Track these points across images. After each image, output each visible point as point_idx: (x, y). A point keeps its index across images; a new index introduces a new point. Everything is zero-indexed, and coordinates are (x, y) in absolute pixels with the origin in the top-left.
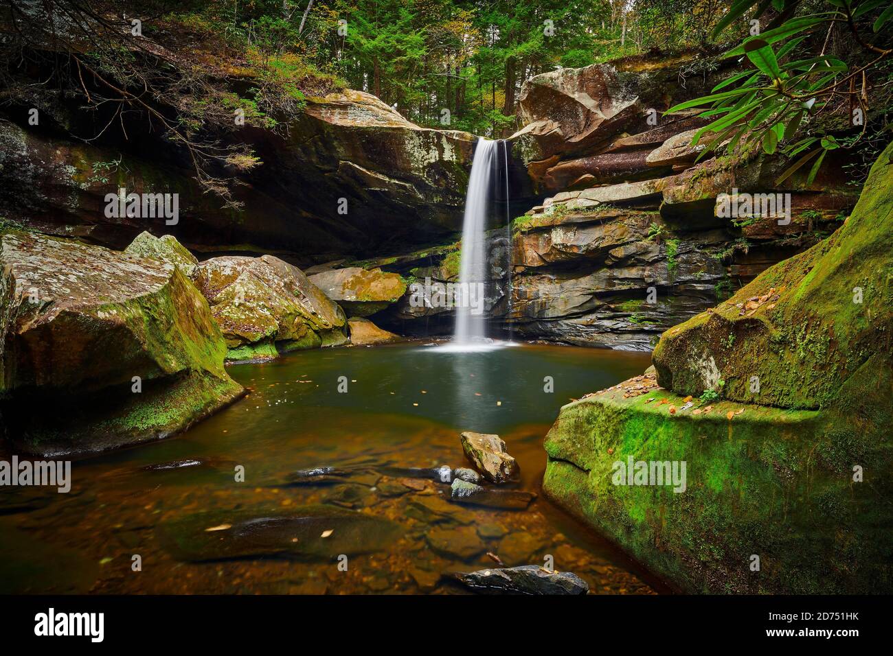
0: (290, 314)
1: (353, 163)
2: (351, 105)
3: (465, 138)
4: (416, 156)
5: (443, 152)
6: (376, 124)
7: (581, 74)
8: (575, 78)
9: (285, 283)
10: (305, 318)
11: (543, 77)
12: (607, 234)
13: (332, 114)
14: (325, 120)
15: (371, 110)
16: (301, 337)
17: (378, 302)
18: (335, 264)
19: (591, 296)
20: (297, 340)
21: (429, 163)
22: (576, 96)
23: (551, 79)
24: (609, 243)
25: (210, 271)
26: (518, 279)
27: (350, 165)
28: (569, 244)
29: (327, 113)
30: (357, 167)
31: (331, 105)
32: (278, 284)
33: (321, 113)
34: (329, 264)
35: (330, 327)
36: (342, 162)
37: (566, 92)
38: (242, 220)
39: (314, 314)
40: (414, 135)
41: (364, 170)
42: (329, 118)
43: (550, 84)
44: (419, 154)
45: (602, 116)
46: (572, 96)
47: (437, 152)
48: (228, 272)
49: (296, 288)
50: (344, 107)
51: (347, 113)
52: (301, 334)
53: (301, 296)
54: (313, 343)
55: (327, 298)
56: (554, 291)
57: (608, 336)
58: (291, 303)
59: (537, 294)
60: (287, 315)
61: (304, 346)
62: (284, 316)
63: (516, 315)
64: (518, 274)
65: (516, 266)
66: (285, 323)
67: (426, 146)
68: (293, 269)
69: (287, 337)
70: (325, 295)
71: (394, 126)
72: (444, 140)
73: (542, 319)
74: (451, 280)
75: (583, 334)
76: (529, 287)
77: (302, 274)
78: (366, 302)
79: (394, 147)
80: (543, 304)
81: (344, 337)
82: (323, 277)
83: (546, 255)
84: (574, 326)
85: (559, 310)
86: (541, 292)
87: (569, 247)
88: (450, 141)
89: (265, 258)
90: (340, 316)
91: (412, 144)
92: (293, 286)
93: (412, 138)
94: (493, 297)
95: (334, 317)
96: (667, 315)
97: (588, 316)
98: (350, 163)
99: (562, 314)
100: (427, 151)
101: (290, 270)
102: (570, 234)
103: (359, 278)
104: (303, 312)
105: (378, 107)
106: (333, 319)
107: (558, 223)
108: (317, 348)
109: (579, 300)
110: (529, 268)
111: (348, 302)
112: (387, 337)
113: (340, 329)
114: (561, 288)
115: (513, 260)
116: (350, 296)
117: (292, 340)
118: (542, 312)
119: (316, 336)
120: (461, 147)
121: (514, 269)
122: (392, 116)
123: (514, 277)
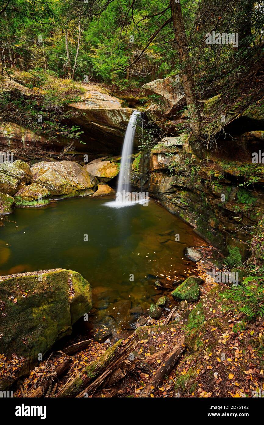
0: (65, 185)
1: (94, 122)
2: (86, 100)
3: (129, 111)
5: (122, 117)
6: (96, 108)
7: (164, 82)
8: (161, 84)
9: (68, 172)
10: (72, 186)
11: (147, 85)
12: (173, 160)
13: (80, 105)
14: (77, 107)
15: (94, 101)
18: (104, 158)
19: (172, 186)
20: (67, 194)
21: (119, 122)
22: (161, 93)
23: (150, 86)
25: (39, 169)
26: (153, 174)
29: (77, 104)
30: (95, 124)
31: (78, 101)
32: (65, 173)
33: (75, 105)
34: (102, 159)
35: (84, 188)
36: (89, 122)
37: (157, 92)
39: (78, 183)
40: (109, 112)
41: (98, 125)
43: (150, 88)
44: (114, 118)
45: (174, 103)
46: (160, 93)
47: (120, 118)
48: (46, 169)
49: (72, 174)
50: (84, 101)
51: (85, 104)
52: (69, 192)
53: (75, 176)
54: (75, 195)
55: (90, 175)
56: (162, 181)
57: (172, 206)
58: (67, 180)
59: (157, 181)
60: (62, 185)
61: (71, 197)
62: (60, 186)
63: (151, 189)
64: (152, 172)
65: (151, 168)
66: (60, 189)
67: (115, 115)
68: (74, 165)
69: (62, 194)
70: (90, 174)
71: (101, 109)
72: (121, 113)
73: (158, 192)
74: (134, 170)
75: (168, 202)
76: (155, 178)
77: (79, 167)
78: (103, 177)
79: (104, 116)
80: (158, 186)
81: (92, 192)
82: (94, 165)
83: (157, 165)
84: (166, 198)
85: (163, 190)
86: (158, 181)
87: (162, 164)
88: (123, 113)
89: (62, 162)
90: (93, 183)
91: (110, 115)
92: (72, 173)
93: (109, 113)
94: (144, 180)
95: (89, 184)
96: (192, 201)
97: (172, 194)
98: (93, 123)
99: (163, 192)
100: (117, 117)
101: (72, 166)
102: (163, 158)
103: (105, 166)
104: (72, 183)
105: (97, 99)
106: (88, 184)
107: (159, 152)
108: (77, 197)
109: (168, 187)
110: (155, 170)
111: (98, 177)
112: (109, 192)
113: (90, 188)
114: (164, 180)
115: (151, 165)
116: (99, 174)
117: (64, 195)
118: (158, 189)
119: (77, 192)
120: (128, 115)
121: (151, 169)
122: (101, 103)
123: (151, 173)
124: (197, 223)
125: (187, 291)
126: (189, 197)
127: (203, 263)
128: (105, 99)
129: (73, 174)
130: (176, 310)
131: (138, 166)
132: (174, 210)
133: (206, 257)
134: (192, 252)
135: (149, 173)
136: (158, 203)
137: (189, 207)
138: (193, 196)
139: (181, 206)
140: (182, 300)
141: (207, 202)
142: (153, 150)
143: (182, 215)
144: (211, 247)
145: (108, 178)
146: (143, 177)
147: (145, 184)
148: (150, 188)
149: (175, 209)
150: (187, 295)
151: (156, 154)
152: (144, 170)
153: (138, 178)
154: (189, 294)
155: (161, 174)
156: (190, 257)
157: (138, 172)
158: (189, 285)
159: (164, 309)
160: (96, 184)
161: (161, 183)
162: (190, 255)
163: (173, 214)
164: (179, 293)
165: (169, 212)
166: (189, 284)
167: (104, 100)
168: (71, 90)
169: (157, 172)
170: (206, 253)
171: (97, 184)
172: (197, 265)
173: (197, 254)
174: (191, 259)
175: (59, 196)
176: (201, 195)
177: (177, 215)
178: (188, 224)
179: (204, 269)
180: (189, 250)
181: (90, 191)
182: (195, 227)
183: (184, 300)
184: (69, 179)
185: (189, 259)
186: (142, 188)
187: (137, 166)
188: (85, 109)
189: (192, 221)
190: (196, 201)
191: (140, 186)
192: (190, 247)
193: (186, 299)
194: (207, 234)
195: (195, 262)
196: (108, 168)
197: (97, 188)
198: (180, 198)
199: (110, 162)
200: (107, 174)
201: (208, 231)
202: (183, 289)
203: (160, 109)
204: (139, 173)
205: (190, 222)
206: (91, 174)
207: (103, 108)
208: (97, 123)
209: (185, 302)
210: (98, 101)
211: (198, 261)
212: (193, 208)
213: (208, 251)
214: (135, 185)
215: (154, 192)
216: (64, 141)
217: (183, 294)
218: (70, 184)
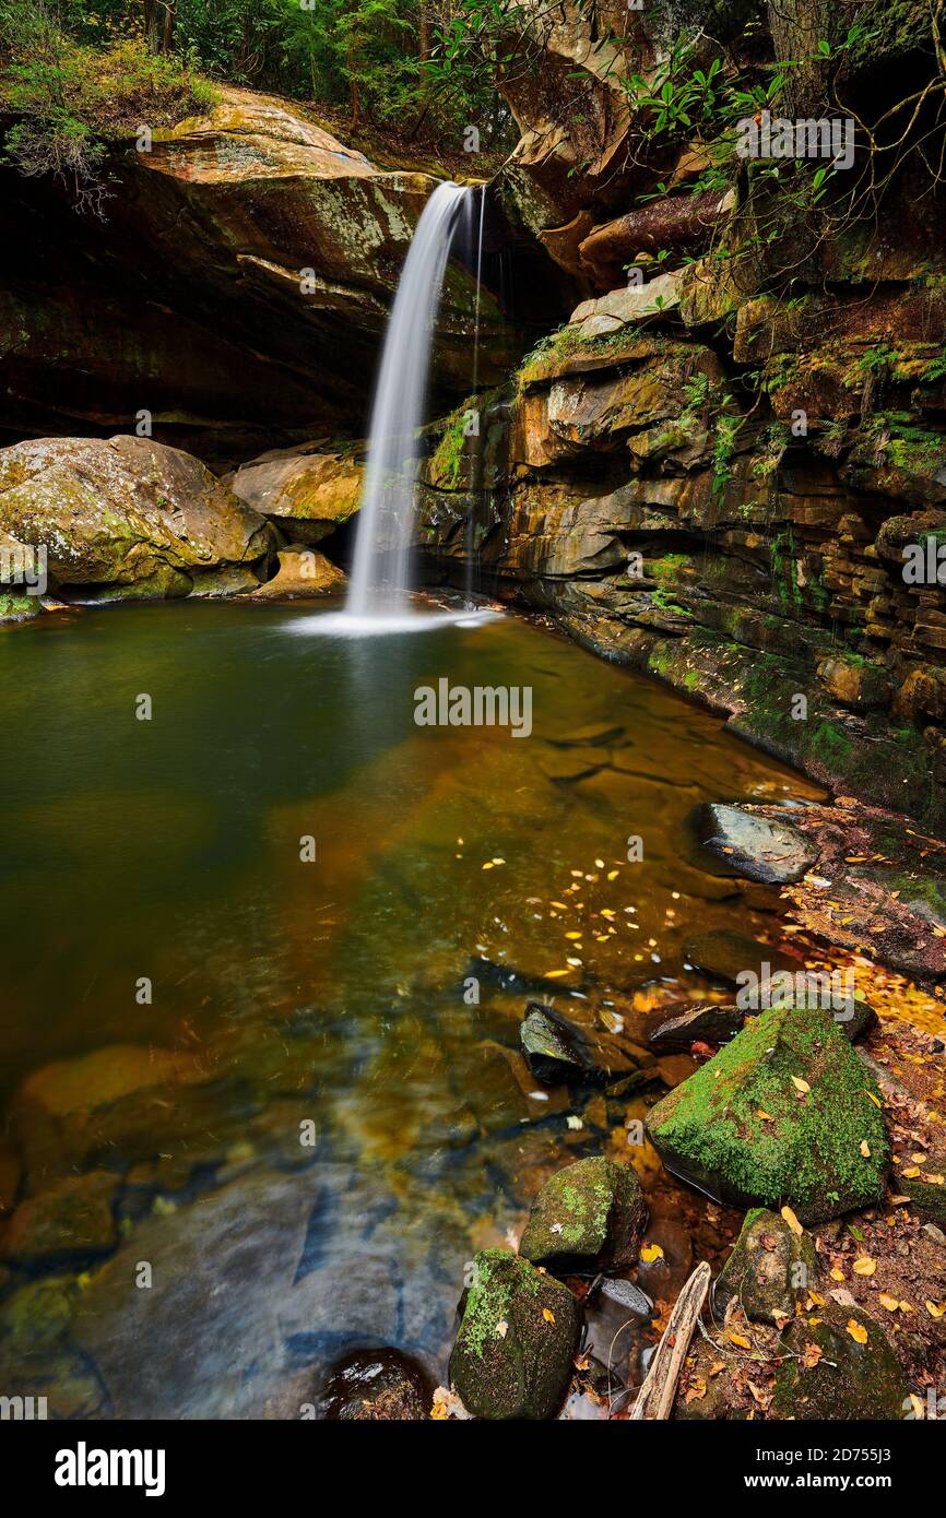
0: (121, 539)
1: (260, 256)
2: (219, 138)
3: (415, 187)
4: (346, 235)
5: (387, 221)
6: (263, 173)
9: (139, 486)
10: (156, 546)
12: (625, 400)
13: (189, 161)
14: (177, 174)
15: (254, 144)
16: (141, 578)
17: (318, 520)
18: (311, 447)
19: (611, 538)
20: (131, 584)
21: (371, 248)
22: (576, 53)
24: (626, 423)
25: (6, 463)
26: (522, 491)
27: (253, 263)
28: (566, 423)
29: (179, 160)
30: (266, 264)
31: (183, 142)
32: (125, 487)
33: (168, 162)
34: (302, 448)
35: (215, 560)
36: (240, 257)
37: (555, 45)
38: (156, 371)
39: (184, 539)
40: (324, 191)
41: (280, 271)
42: (184, 170)
44: (347, 229)
46: (569, 54)
47: (377, 224)
48: (37, 464)
49: (162, 494)
50: (208, 143)
51: (216, 156)
52: (141, 572)
53: (171, 507)
54: (169, 589)
55: (243, 510)
56: (564, 522)
57: (612, 628)
58: (133, 520)
59: (541, 524)
60: (107, 541)
61: (147, 594)
62: (97, 544)
63: (513, 563)
64: (520, 480)
65: (517, 464)
66: (97, 556)
67: (352, 211)
68: (173, 459)
69: (105, 578)
70: (246, 504)
71: (285, 175)
72: (379, 195)
73: (542, 576)
74: (439, 485)
75: (589, 616)
76: (535, 508)
77: (194, 468)
78: (304, 519)
79: (303, 220)
80: (546, 547)
81: (249, 580)
82: (266, 470)
83: (546, 443)
84: (581, 597)
85: (565, 560)
86: (547, 521)
87: (567, 428)
88: (390, 195)
89: (115, 440)
90: (258, 543)
91: (328, 211)
92: (157, 490)
93: (323, 198)
94: (483, 525)
95: (237, 543)
96: (712, 596)
97: (610, 579)
98: (253, 259)
99: (568, 571)
100: (360, 222)
101: (161, 461)
102: (574, 399)
103: (313, 473)
104: (156, 536)
105: (271, 135)
106: (233, 547)
107: (557, 374)
108: (177, 598)
109: (595, 543)
110: (533, 469)
111: (279, 517)
112: (324, 583)
113: (241, 565)
114: (575, 515)
115: (513, 451)
116: (284, 506)
117: (118, 584)
118: (544, 561)
119: (178, 577)
120: (413, 206)
121: (515, 470)
122: (289, 153)
123: (513, 487)
124: (744, 694)
125: (795, 1117)
126: (695, 581)
127: (829, 895)
128: (307, 139)
129: (165, 494)
130: (711, 1316)
131: (456, 465)
132: (620, 645)
133: (840, 858)
134: (749, 829)
135: (504, 490)
136: (543, 624)
137: (695, 623)
138: (715, 569)
139: (656, 621)
140: (757, 1201)
141: (802, 582)
142: (529, 373)
143: (659, 665)
144: (848, 802)
145: (325, 521)
146: (480, 513)
147: (484, 544)
148: (506, 558)
149: (624, 640)
150: (797, 1161)
151: (540, 389)
152: (481, 478)
153: (457, 517)
154: (813, 1148)
155: (563, 487)
156: (740, 857)
157: (458, 490)
158: (803, 1066)
159: (598, 1292)
160: (269, 546)
161: (560, 530)
162: (738, 844)
163: (613, 662)
164: (724, 1133)
165: (597, 655)
166: (799, 1058)
167: (302, 143)
168: (150, 94)
169: (544, 483)
170: (832, 837)
171: (274, 547)
172: (790, 904)
173: (779, 837)
174: (745, 866)
175: (95, 589)
176: (768, 552)
177: (634, 665)
178: (697, 701)
179: (845, 928)
180: (725, 816)
181: (239, 575)
182: (736, 710)
183: (775, 1209)
184: (142, 517)
185: (735, 865)
186: (470, 563)
187: (451, 467)
188: (215, 180)
189: (714, 683)
190: (733, 593)
191: (463, 554)
192: (725, 801)
193: (787, 1199)
194: (816, 738)
195: (778, 885)
196: (326, 479)
197: (274, 568)
198: (653, 588)
199: (337, 459)
200: (318, 504)
201: (821, 721)
202: (754, 1105)
203: (565, 152)
204: (458, 496)
205: (706, 689)
206: (252, 504)
207: (296, 173)
208: (272, 261)
209: (784, 1226)
210: (274, 144)
211: (796, 880)
212: (719, 626)
213: (843, 826)
214: (444, 552)
215: (524, 576)
216: (134, 362)
217: (767, 1152)
218: (145, 540)
